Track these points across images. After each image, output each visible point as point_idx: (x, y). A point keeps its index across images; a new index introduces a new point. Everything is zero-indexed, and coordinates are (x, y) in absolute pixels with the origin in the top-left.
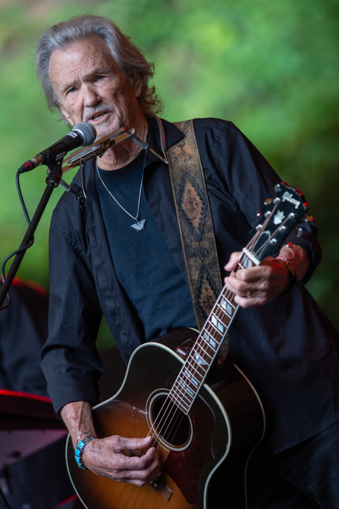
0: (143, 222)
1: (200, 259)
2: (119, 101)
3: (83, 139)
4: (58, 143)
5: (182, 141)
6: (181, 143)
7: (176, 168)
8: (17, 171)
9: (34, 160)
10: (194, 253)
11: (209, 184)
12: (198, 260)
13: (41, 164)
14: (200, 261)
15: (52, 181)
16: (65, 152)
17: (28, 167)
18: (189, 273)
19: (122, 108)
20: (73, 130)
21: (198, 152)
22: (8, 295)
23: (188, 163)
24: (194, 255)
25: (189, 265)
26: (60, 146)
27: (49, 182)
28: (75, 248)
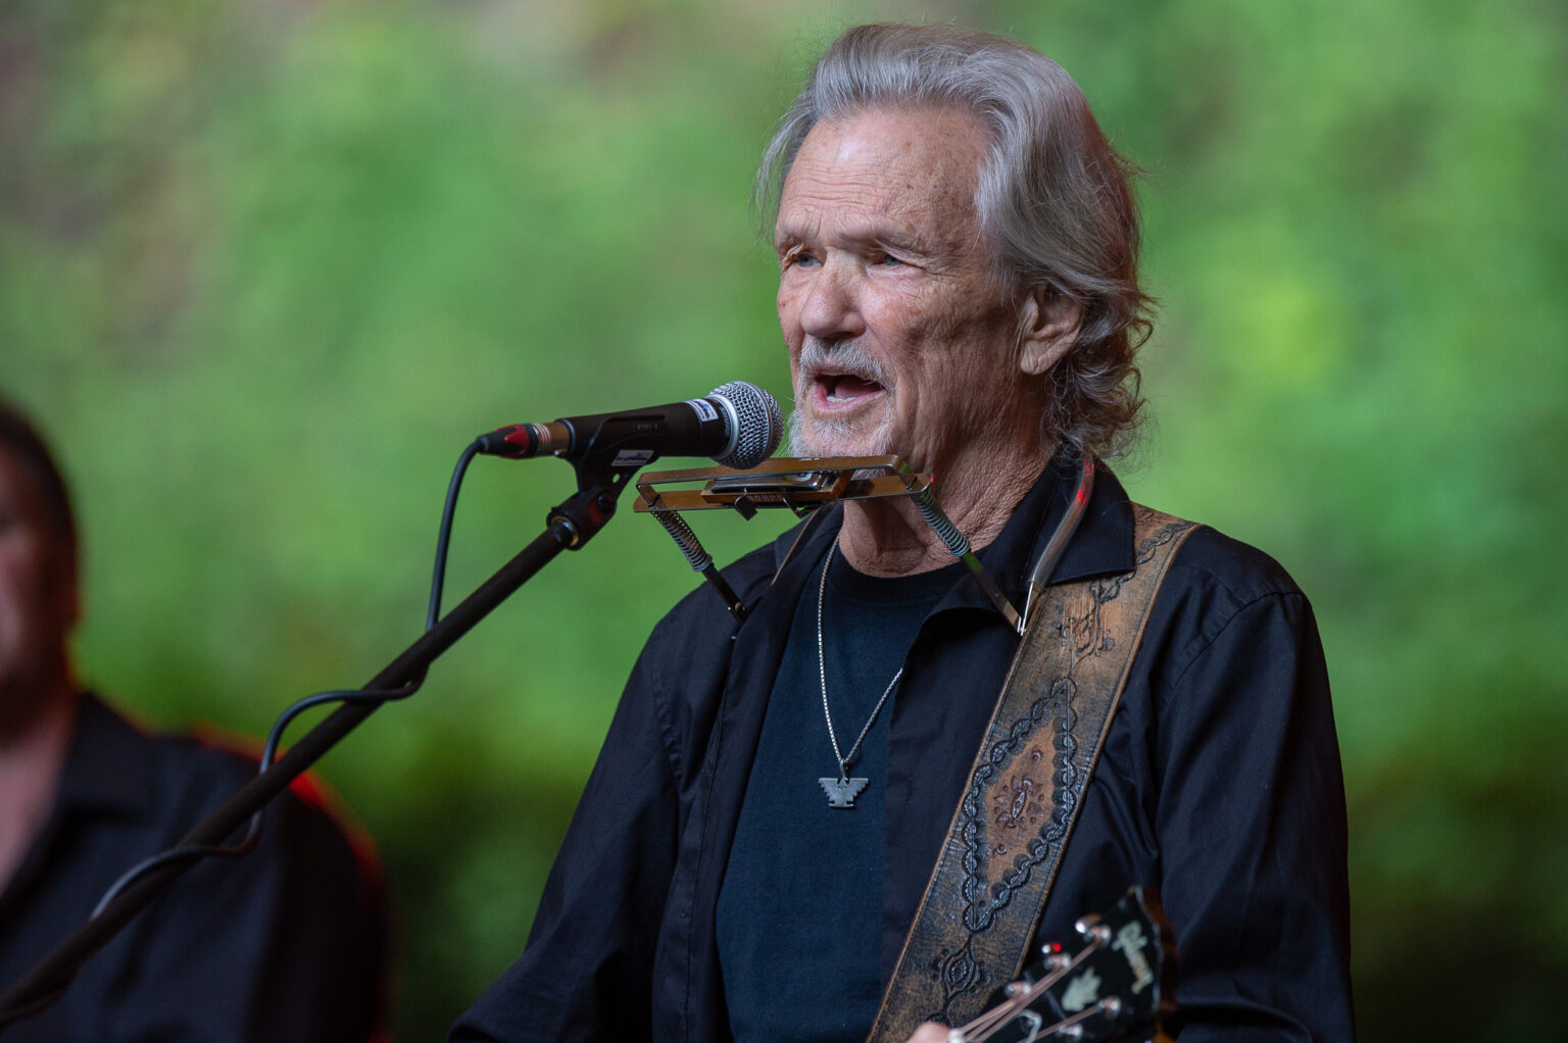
0: (858, 783)
1: (946, 991)
2: (921, 362)
3: (727, 440)
4: (644, 414)
5: (1113, 582)
6: (1106, 585)
7: (1040, 659)
8: (472, 439)
9: (541, 431)
10: (937, 961)
11: (1110, 761)
12: (938, 988)
13: (560, 456)
14: (942, 994)
15: (567, 525)
16: (651, 452)
17: (514, 444)
18: (884, 1016)
19: (921, 389)
20: (711, 395)
21: (1137, 642)
22: (256, 818)
23: (1087, 661)
24: (934, 966)
25: (897, 989)
26: (647, 426)
27: (556, 523)
28: (673, 757)
